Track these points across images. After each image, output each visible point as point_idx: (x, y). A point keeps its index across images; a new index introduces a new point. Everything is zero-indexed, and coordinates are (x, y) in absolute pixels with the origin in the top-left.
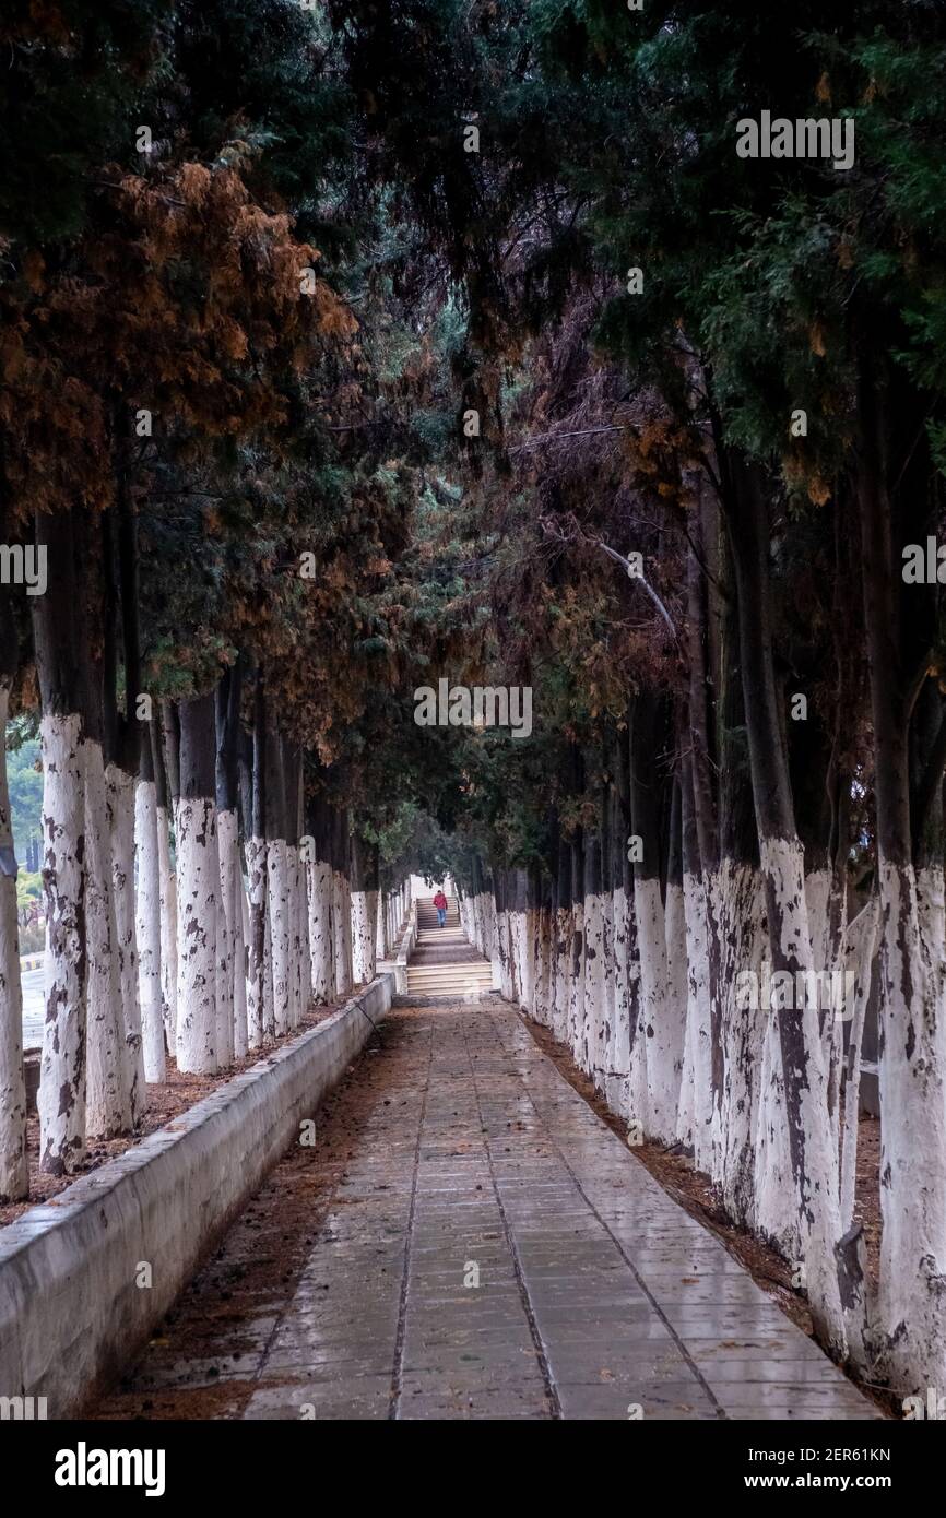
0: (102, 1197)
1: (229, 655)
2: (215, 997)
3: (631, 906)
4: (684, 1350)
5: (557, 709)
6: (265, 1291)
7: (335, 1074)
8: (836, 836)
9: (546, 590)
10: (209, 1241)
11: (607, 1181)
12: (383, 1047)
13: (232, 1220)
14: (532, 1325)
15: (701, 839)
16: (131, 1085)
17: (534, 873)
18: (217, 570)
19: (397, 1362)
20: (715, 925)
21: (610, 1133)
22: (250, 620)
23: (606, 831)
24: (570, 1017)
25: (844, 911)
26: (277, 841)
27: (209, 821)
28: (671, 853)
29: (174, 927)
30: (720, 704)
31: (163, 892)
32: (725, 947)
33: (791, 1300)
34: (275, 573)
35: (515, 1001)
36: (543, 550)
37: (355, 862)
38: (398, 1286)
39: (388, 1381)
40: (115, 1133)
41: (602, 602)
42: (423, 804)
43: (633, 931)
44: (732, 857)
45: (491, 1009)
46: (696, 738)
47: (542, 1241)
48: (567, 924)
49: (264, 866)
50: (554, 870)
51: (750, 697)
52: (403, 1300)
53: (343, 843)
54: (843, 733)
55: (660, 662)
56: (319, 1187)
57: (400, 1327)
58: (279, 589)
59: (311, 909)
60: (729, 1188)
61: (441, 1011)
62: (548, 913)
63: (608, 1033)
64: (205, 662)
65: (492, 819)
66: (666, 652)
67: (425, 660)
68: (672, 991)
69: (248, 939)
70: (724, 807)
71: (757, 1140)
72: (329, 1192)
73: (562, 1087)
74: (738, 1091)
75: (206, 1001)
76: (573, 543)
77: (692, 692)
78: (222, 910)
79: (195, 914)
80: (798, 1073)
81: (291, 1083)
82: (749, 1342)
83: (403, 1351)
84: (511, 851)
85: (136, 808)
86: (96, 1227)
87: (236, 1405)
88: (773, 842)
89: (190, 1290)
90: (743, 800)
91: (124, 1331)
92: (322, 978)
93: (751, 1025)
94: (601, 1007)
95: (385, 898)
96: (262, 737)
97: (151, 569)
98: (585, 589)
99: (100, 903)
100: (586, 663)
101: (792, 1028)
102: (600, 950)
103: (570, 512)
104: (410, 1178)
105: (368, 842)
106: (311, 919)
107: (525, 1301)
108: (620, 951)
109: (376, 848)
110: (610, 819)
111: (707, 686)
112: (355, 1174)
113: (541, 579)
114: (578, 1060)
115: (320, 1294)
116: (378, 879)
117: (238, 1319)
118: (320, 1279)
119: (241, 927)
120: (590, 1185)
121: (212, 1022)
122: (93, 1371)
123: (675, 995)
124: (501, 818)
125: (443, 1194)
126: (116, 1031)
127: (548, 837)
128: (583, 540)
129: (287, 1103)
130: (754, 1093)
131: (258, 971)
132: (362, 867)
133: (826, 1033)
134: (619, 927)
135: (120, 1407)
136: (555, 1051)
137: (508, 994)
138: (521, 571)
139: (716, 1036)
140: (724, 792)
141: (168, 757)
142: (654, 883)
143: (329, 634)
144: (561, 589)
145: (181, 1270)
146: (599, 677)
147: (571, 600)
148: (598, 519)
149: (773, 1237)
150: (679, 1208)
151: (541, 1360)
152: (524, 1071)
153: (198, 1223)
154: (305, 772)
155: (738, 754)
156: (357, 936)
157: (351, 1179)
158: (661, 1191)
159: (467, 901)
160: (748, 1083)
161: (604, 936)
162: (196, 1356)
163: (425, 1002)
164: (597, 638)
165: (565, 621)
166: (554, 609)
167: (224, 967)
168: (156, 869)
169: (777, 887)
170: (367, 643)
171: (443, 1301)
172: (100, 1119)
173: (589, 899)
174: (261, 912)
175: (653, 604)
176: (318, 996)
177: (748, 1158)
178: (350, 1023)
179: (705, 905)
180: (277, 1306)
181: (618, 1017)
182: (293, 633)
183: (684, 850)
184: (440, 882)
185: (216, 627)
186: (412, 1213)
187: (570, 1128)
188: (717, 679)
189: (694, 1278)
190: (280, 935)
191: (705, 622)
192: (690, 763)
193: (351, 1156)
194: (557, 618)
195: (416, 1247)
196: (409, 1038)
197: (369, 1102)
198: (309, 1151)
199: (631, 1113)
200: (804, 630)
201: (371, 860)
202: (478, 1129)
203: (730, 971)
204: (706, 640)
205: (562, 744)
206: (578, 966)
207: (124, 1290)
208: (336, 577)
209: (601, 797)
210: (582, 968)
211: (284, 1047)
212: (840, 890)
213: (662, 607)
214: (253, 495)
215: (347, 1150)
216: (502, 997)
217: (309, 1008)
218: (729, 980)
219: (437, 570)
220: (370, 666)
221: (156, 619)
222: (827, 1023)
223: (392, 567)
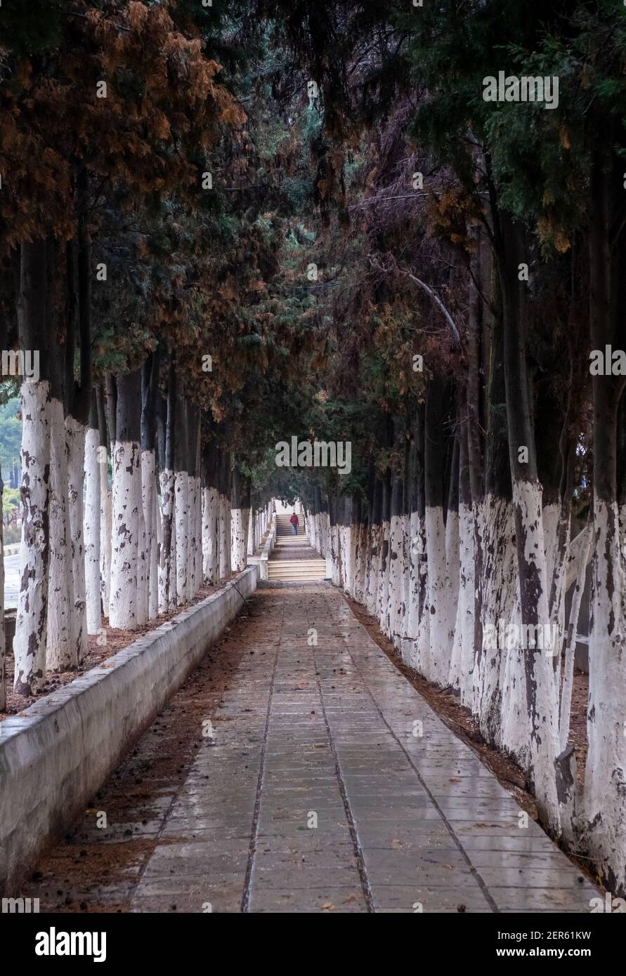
0: (56, 712)
1: (152, 344)
2: (136, 577)
3: (422, 524)
4: (450, 828)
5: (376, 388)
6: (165, 779)
7: (217, 632)
8: (565, 481)
9: (371, 305)
10: (128, 744)
11: (400, 711)
12: (250, 615)
13: (144, 729)
14: (347, 807)
15: (472, 480)
16: (77, 636)
17: (357, 498)
18: (146, 285)
19: (254, 829)
20: (479, 539)
21: (404, 678)
22: (167, 320)
23: (407, 473)
24: (378, 598)
25: (568, 532)
26: (182, 472)
27: (136, 458)
28: (451, 489)
29: (109, 529)
30: (488, 388)
31: (103, 505)
32: (486, 554)
33: (523, 796)
34: (184, 288)
35: (341, 587)
36: (369, 278)
37: (234, 489)
38: (256, 778)
39: (247, 842)
40: (66, 668)
41: (410, 315)
43: (423, 541)
44: (493, 493)
45: (324, 592)
46: (471, 411)
47: (354, 750)
48: (378, 535)
49: (172, 489)
50: (370, 499)
51: (510, 384)
52: (259, 787)
53: (227, 475)
54: (572, 410)
55: (448, 358)
56: (204, 709)
57: (257, 806)
58: (187, 299)
59: (203, 520)
60: (483, 719)
61: (291, 591)
62: (365, 528)
63: (404, 610)
64: (135, 348)
66: (452, 351)
67: (286, 352)
68: (448, 583)
69: (160, 539)
70: (488, 459)
71: (503, 686)
72: (210, 712)
73: (371, 646)
74: (492, 653)
75: (130, 580)
76: (391, 273)
77: (469, 379)
78: (142, 518)
79: (124, 520)
81: (187, 638)
82: (494, 824)
83: (258, 822)
84: (341, 484)
85: (86, 447)
86: (51, 732)
87: (143, 855)
88: (522, 484)
89: (114, 776)
91: (68, 803)
92: (210, 567)
93: (502, 608)
94: (399, 592)
95: (254, 514)
96: (173, 401)
98: (398, 306)
99: (59, 511)
100: (398, 357)
101: (531, 611)
102: (400, 553)
103: (390, 252)
104: (266, 705)
105: (244, 475)
106: (203, 527)
107: (342, 791)
108: (414, 554)
109: (249, 479)
110: (410, 464)
111: (480, 375)
112: (228, 701)
113: (368, 297)
114: (383, 628)
115: (203, 781)
116: (250, 501)
117: (146, 797)
118: (203, 772)
119: (155, 531)
120: (388, 713)
121: (134, 594)
122: (46, 829)
123: (450, 586)
125: (289, 716)
126: (68, 599)
127: (367, 477)
128: (397, 272)
129: (184, 651)
130: (502, 655)
131: (166, 561)
132: (239, 492)
133: (553, 615)
134: (414, 537)
135: (64, 854)
136: (368, 621)
137: (336, 581)
138: (355, 292)
139: (478, 615)
140: (488, 449)
141: (108, 413)
142: (439, 510)
143: (221, 332)
144: (381, 306)
145: (108, 763)
146: (406, 367)
147: (388, 313)
148: (409, 257)
149: (512, 753)
150: (449, 731)
151: (352, 831)
152: (346, 634)
153: (120, 731)
154: (202, 426)
155: (500, 422)
156: (235, 540)
157: (226, 704)
158: (437, 719)
159: (311, 518)
161: (403, 544)
162: (117, 821)
163: (280, 586)
164: (405, 340)
165: (383, 327)
166: (376, 319)
167: (143, 557)
168: (98, 489)
169: (524, 515)
170: (247, 338)
171: (287, 789)
172: (56, 658)
173: (394, 519)
174: (170, 520)
175: (444, 317)
176: (207, 579)
177: (497, 698)
178: (228, 598)
179: (473, 526)
180: (173, 789)
181: (411, 600)
182: (196, 330)
183: (460, 487)
184: (292, 504)
185: (143, 324)
186: (267, 729)
187: (376, 674)
188: (487, 371)
189: (458, 779)
190: (182, 536)
191: (480, 331)
192: (466, 429)
193: (226, 688)
194: (378, 325)
195: (269, 751)
196: (268, 609)
197: (240, 652)
198: (198, 684)
199: (418, 665)
200: (547, 338)
201: (245, 487)
202: (313, 673)
203: (489, 570)
204: (480, 344)
205: (379, 412)
206: (384, 564)
207: (70, 775)
208: (227, 292)
209: (404, 449)
210: (387, 566)
211: (183, 613)
212: (566, 518)
213: (451, 320)
214: (171, 233)
215: (223, 684)
216: (332, 584)
217: (200, 587)
218: (488, 576)
219: (297, 289)
220: (248, 355)
221: (102, 317)
222: (555, 608)
223: (266, 287)
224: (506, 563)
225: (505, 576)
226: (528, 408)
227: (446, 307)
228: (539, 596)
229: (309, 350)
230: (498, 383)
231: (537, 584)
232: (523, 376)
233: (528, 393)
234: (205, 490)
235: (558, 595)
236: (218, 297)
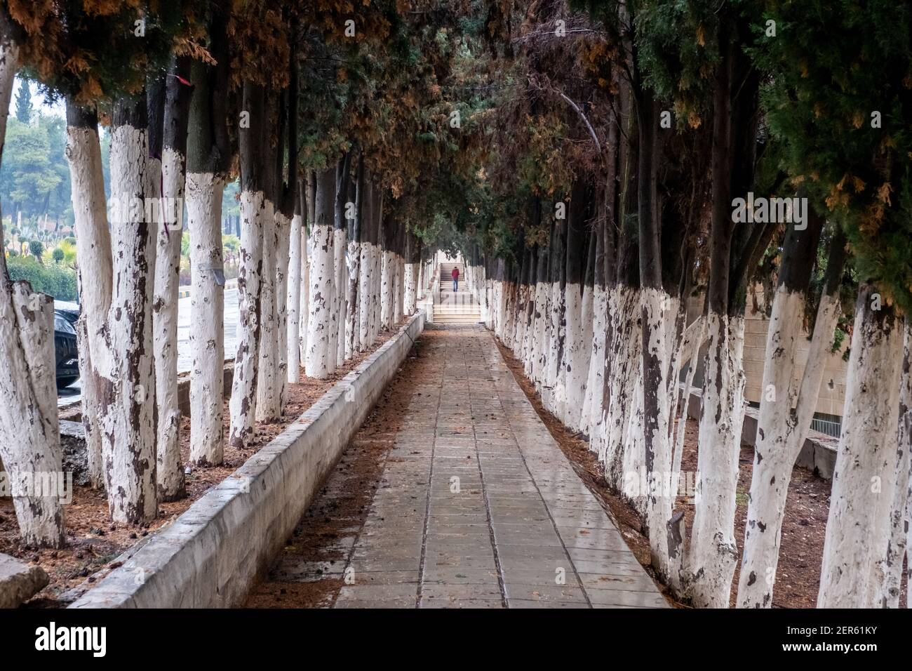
0: (263, 472)
1: (346, 146)
2: (328, 335)
3: (563, 295)
4: (580, 581)
5: (528, 175)
6: (349, 518)
7: (391, 373)
8: (684, 281)
9: (528, 117)
10: (319, 484)
11: (540, 458)
12: (418, 356)
13: (333, 468)
14: (496, 556)
15: (606, 269)
16: (280, 391)
17: (509, 261)
18: (343, 100)
19: (420, 575)
20: (610, 318)
21: (543, 425)
22: (359, 124)
23: (551, 249)
24: (523, 347)
25: (684, 324)
26: (367, 243)
27: (330, 238)
28: (588, 268)
29: (307, 295)
30: (623, 195)
31: (303, 274)
32: (615, 333)
33: (639, 538)
34: (375, 99)
35: (493, 330)
36: (528, 94)
37: (408, 247)
38: (423, 522)
39: (415, 587)
40: (271, 421)
41: (559, 127)
42: (448, 215)
43: (563, 309)
44: (623, 283)
45: (479, 335)
46: (608, 212)
47: (503, 498)
48: (525, 294)
49: (358, 258)
50: (520, 263)
51: (642, 206)
52: (425, 531)
53: (402, 238)
54: (692, 224)
55: (591, 166)
56: (380, 449)
57: (423, 550)
58: (377, 110)
59: (383, 277)
60: (608, 467)
61: (451, 333)
62: (515, 286)
63: (545, 361)
64: (333, 150)
65: (487, 227)
66: (594, 160)
67: (455, 147)
68: (583, 346)
69: (348, 298)
70: (620, 255)
71: (627, 443)
72: (386, 453)
73: (516, 390)
74: (617, 413)
75: (323, 338)
76: (546, 92)
77: (607, 185)
78: (334, 286)
79: (319, 290)
80: (653, 420)
81: (367, 384)
82: (615, 577)
83: (425, 567)
84: (496, 247)
85: (291, 237)
86: (260, 490)
87: (331, 596)
88: (649, 290)
89: (308, 514)
90: (633, 251)
91: (272, 545)
92: (386, 316)
93: (627, 378)
94: (541, 345)
95: (423, 265)
96: (362, 185)
97: (306, 99)
98: (551, 119)
99: (268, 292)
100: (548, 161)
101: (652, 394)
102: (543, 314)
103: (545, 74)
104: (431, 448)
105: (416, 236)
106: (382, 283)
107: (492, 539)
108: (555, 317)
109: (420, 240)
110: (555, 241)
111: (616, 182)
112: (401, 442)
113: (525, 111)
114: (526, 372)
115: (380, 523)
116: (420, 256)
117: (333, 537)
118: (379, 513)
119: (344, 294)
120: (531, 461)
121: (326, 350)
122: (254, 571)
123: (584, 348)
124: (492, 229)
125: (449, 460)
126: (273, 364)
127: (518, 244)
128: (551, 91)
129: (365, 395)
130: (626, 416)
131: (352, 317)
132: (412, 250)
133: (670, 391)
134: (556, 304)
135: (268, 591)
136: (514, 365)
137: (489, 325)
138: (515, 106)
139: (606, 380)
140: (621, 246)
141: (309, 200)
142: (577, 286)
143: (402, 130)
144: (536, 118)
145: (304, 503)
146: (555, 170)
147: (542, 124)
148: (561, 78)
149: (631, 500)
150: (580, 480)
151: (500, 580)
152: (495, 378)
153: (314, 475)
154: (384, 200)
155: (631, 230)
156: (407, 289)
157: (397, 446)
158: (570, 467)
159: (469, 268)
160: (623, 410)
161: (547, 306)
162: (310, 559)
163: (443, 328)
164: (555, 147)
165: (537, 136)
166: (532, 129)
167: (334, 319)
168: (300, 264)
169: (649, 315)
170: (424, 136)
171: (448, 535)
172: (263, 412)
173: (539, 284)
174: (356, 284)
175: (588, 130)
176: (384, 326)
177: (620, 451)
178: (401, 343)
179: (604, 305)
180: (355, 529)
181: (551, 354)
182: (383, 134)
183: (596, 271)
184: (455, 257)
185: (341, 130)
186: (431, 472)
187: (520, 420)
188: (622, 178)
189: (587, 530)
190: (366, 295)
191: (618, 145)
192: (603, 224)
193: (398, 430)
194: (533, 134)
195: (434, 495)
196: (433, 351)
197: (410, 393)
198: (375, 424)
199: (555, 410)
200: (675, 160)
201: (417, 245)
202: (469, 417)
203: (617, 347)
204: (618, 155)
205: (530, 195)
206: (530, 320)
207: (273, 522)
208: (409, 100)
209: (549, 227)
210: (532, 322)
211: (364, 361)
212: (683, 312)
213: (594, 135)
214: (366, 63)
215: (396, 425)
216: (485, 327)
217: (379, 333)
218: (616, 352)
219: (466, 90)
220: (424, 150)
221: (307, 126)
222: (671, 386)
223: (440, 89)
224: (632, 341)
225: (631, 352)
226: (656, 228)
227: (591, 123)
228: (659, 383)
229: (475, 147)
230: (632, 195)
231: (658, 373)
232: (653, 201)
233: (657, 215)
234: (385, 253)
235: (674, 375)
236: (402, 104)
